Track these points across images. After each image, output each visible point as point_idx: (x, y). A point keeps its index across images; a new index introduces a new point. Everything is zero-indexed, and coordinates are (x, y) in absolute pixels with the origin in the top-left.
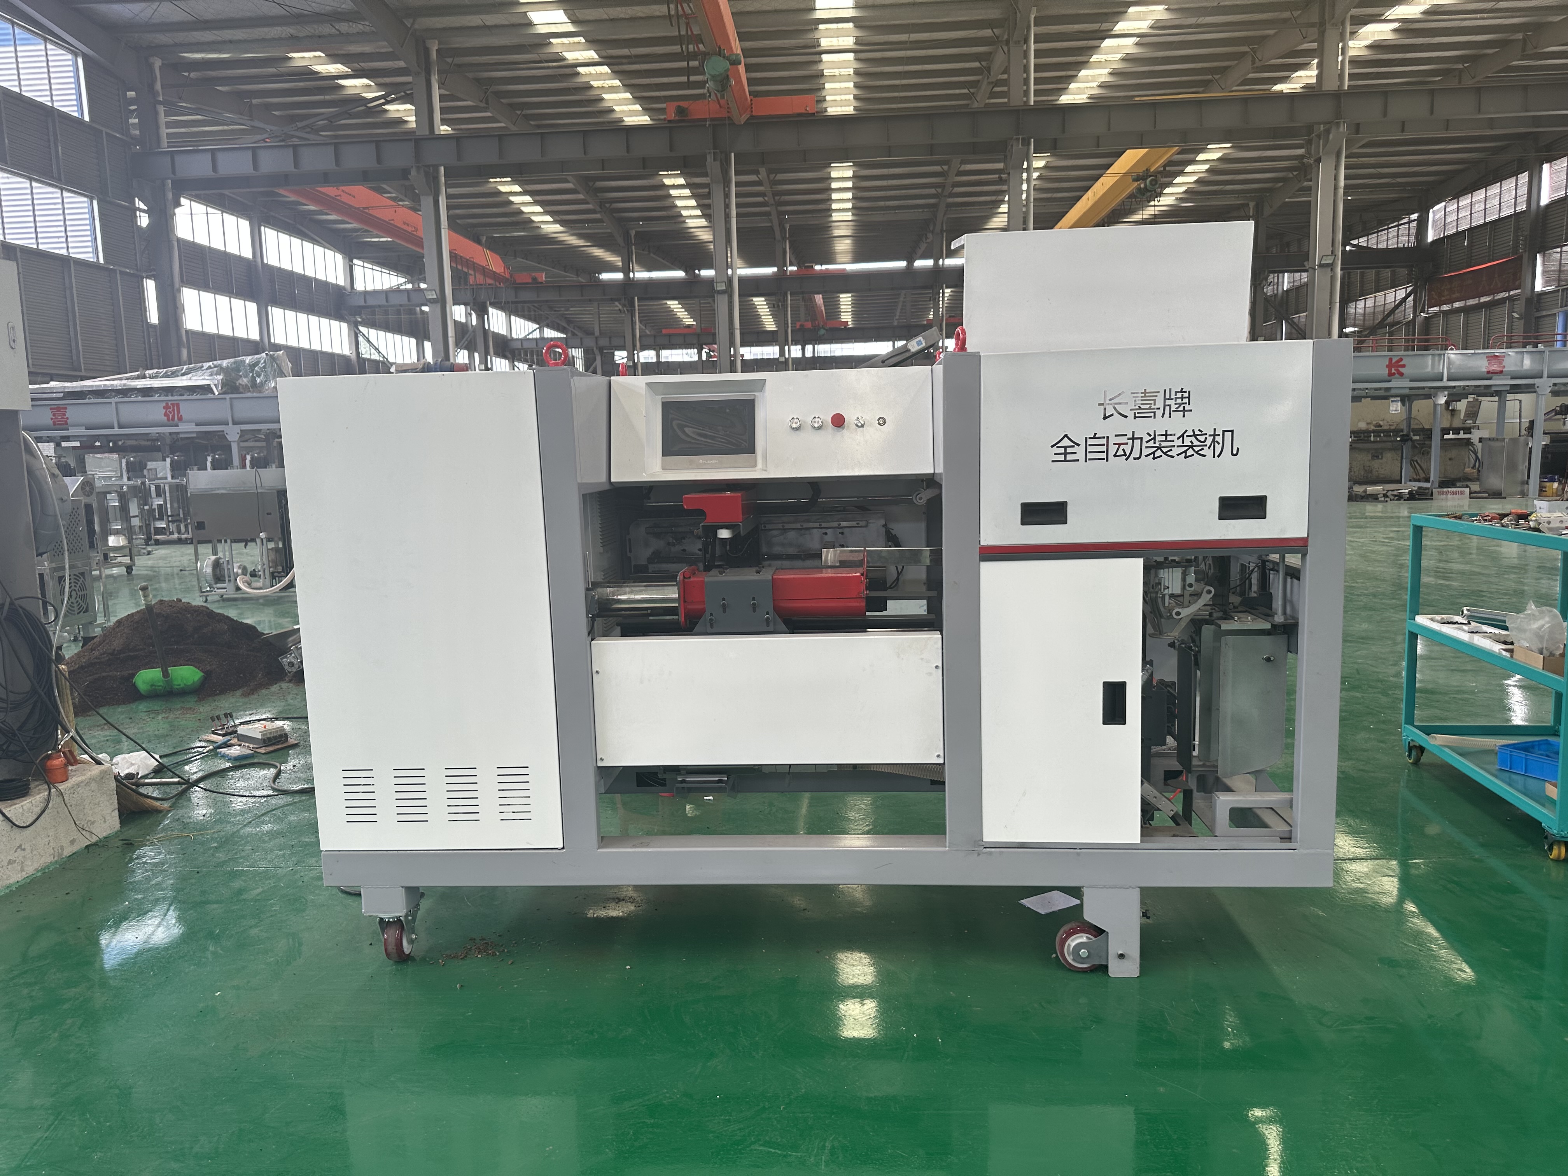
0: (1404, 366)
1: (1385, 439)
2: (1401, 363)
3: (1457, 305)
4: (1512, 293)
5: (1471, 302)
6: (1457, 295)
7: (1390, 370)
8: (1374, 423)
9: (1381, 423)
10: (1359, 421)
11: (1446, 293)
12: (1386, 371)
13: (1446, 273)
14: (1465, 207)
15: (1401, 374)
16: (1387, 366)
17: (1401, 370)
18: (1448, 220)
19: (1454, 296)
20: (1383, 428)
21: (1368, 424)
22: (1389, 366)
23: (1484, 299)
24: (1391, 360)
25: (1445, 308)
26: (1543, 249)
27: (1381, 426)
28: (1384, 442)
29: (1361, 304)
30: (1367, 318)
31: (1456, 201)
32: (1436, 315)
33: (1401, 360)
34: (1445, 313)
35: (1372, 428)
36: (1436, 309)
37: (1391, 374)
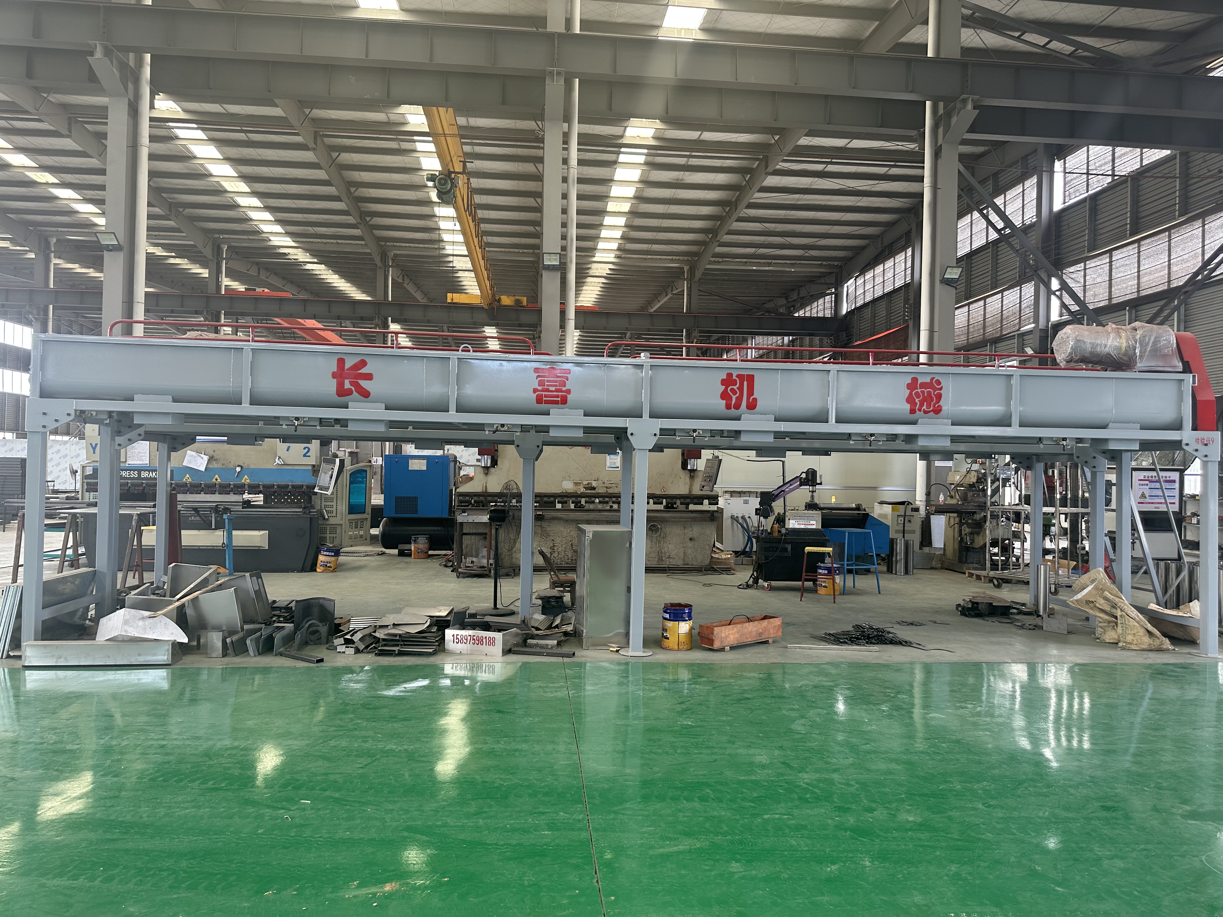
0: (369, 377)
1: (600, 507)
2: (363, 371)
7: (340, 385)
8: (585, 483)
9: (594, 484)
10: (564, 479)
12: (331, 386)
13: (856, 341)
14: (869, 281)
15: (365, 394)
16: (334, 375)
17: (364, 383)
18: (858, 293)
20: (597, 491)
21: (576, 484)
22: (339, 375)
24: (341, 362)
27: (594, 488)
28: (600, 511)
31: (863, 276)
33: (363, 363)
35: (582, 490)
37: (342, 392)
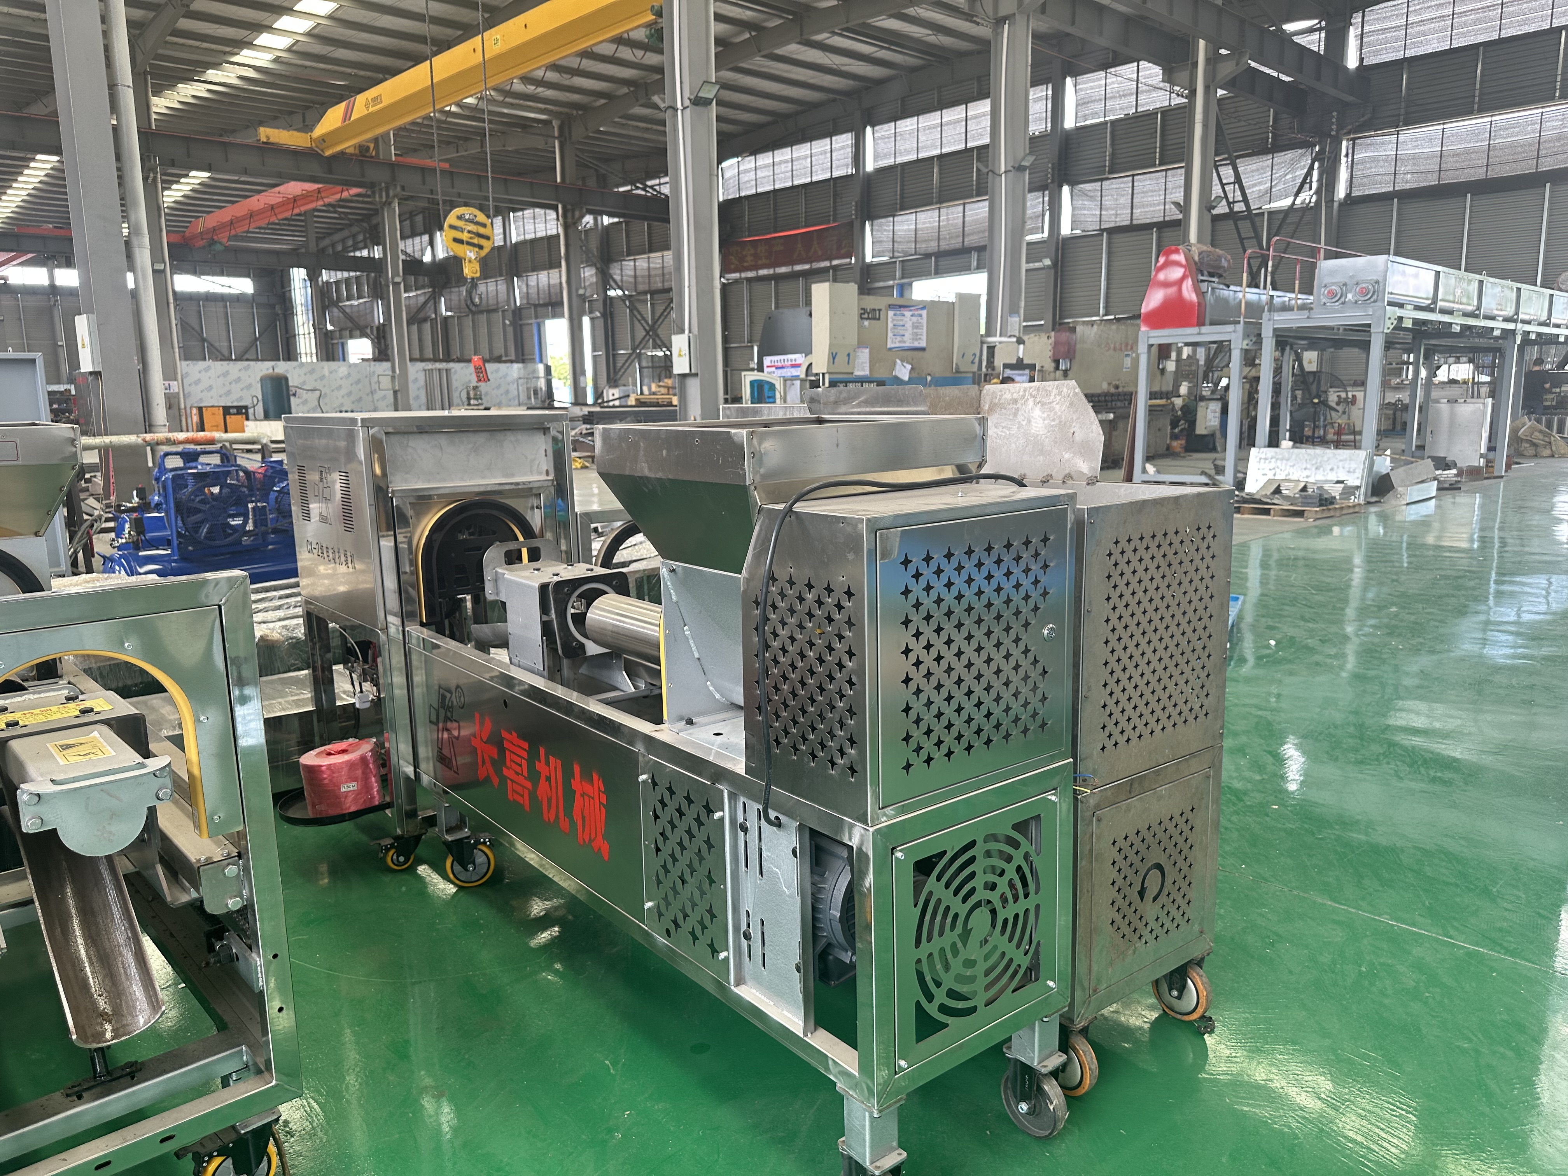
3: (763, 272)
4: (835, 262)
5: (783, 270)
6: (764, 261)
11: (749, 258)
13: (749, 236)
14: (766, 166)
18: (744, 178)
19: (760, 262)
23: (798, 268)
25: (750, 274)
26: (872, 218)
29: (629, 264)
30: (640, 279)
31: (753, 157)
32: (737, 281)
34: (749, 280)
36: (736, 275)
